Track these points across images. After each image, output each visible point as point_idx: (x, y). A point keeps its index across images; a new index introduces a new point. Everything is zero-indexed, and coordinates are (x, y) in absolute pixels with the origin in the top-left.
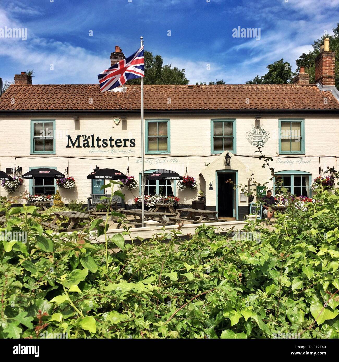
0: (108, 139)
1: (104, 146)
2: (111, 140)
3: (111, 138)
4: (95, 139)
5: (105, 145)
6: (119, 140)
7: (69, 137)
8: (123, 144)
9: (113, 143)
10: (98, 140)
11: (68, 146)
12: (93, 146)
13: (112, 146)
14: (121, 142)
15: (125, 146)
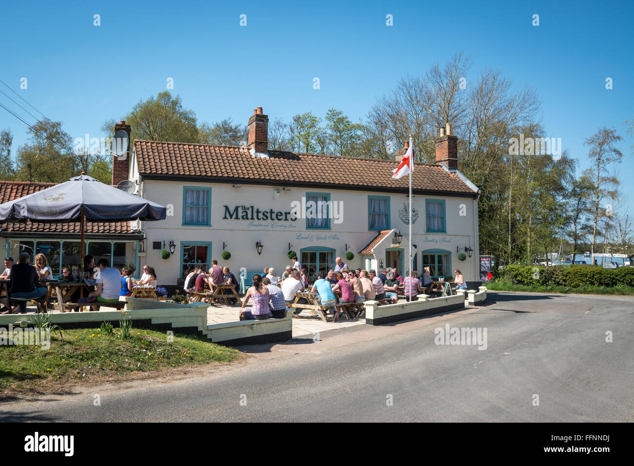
0: (269, 211)
1: (263, 219)
2: (272, 212)
3: (271, 210)
4: (255, 210)
5: (265, 218)
6: (281, 213)
7: (227, 208)
8: (283, 217)
9: (274, 216)
10: (258, 212)
11: (225, 218)
12: (252, 218)
13: (272, 219)
14: (282, 215)
15: (286, 219)
